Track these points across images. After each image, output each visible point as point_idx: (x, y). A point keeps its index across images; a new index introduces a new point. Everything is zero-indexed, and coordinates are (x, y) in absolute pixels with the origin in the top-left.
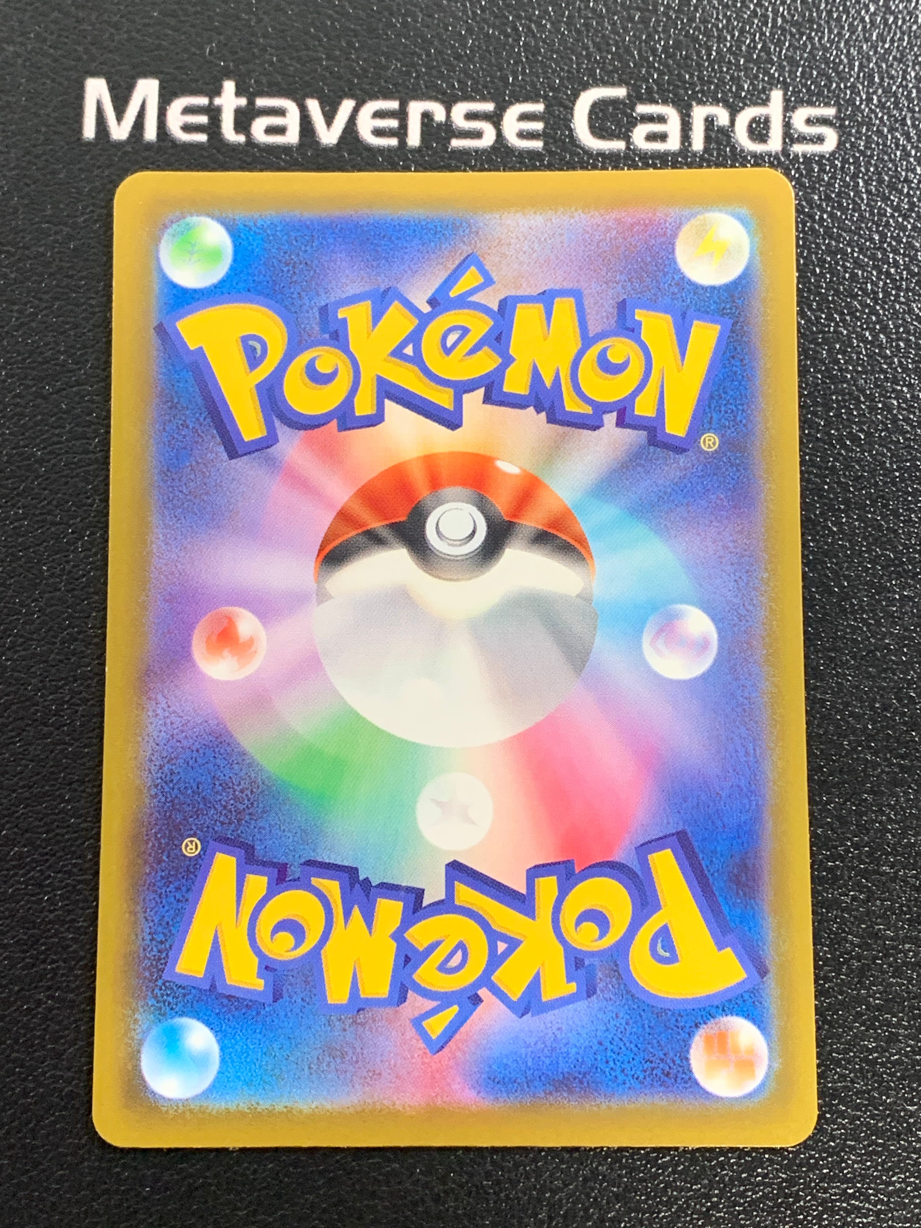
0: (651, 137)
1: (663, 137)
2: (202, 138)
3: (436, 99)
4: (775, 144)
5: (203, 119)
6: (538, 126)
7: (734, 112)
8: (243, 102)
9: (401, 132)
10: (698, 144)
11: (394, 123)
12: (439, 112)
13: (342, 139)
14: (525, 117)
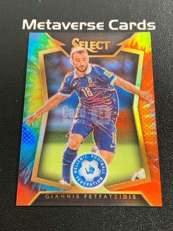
0: (123, 28)
1: (125, 28)
2: (44, 29)
3: (85, 22)
4: (144, 28)
5: (44, 26)
6: (103, 26)
7: (137, 23)
8: (51, 23)
9: (79, 27)
10: (131, 28)
11: (77, 26)
12: (85, 24)
13: (68, 29)
14: (100, 25)
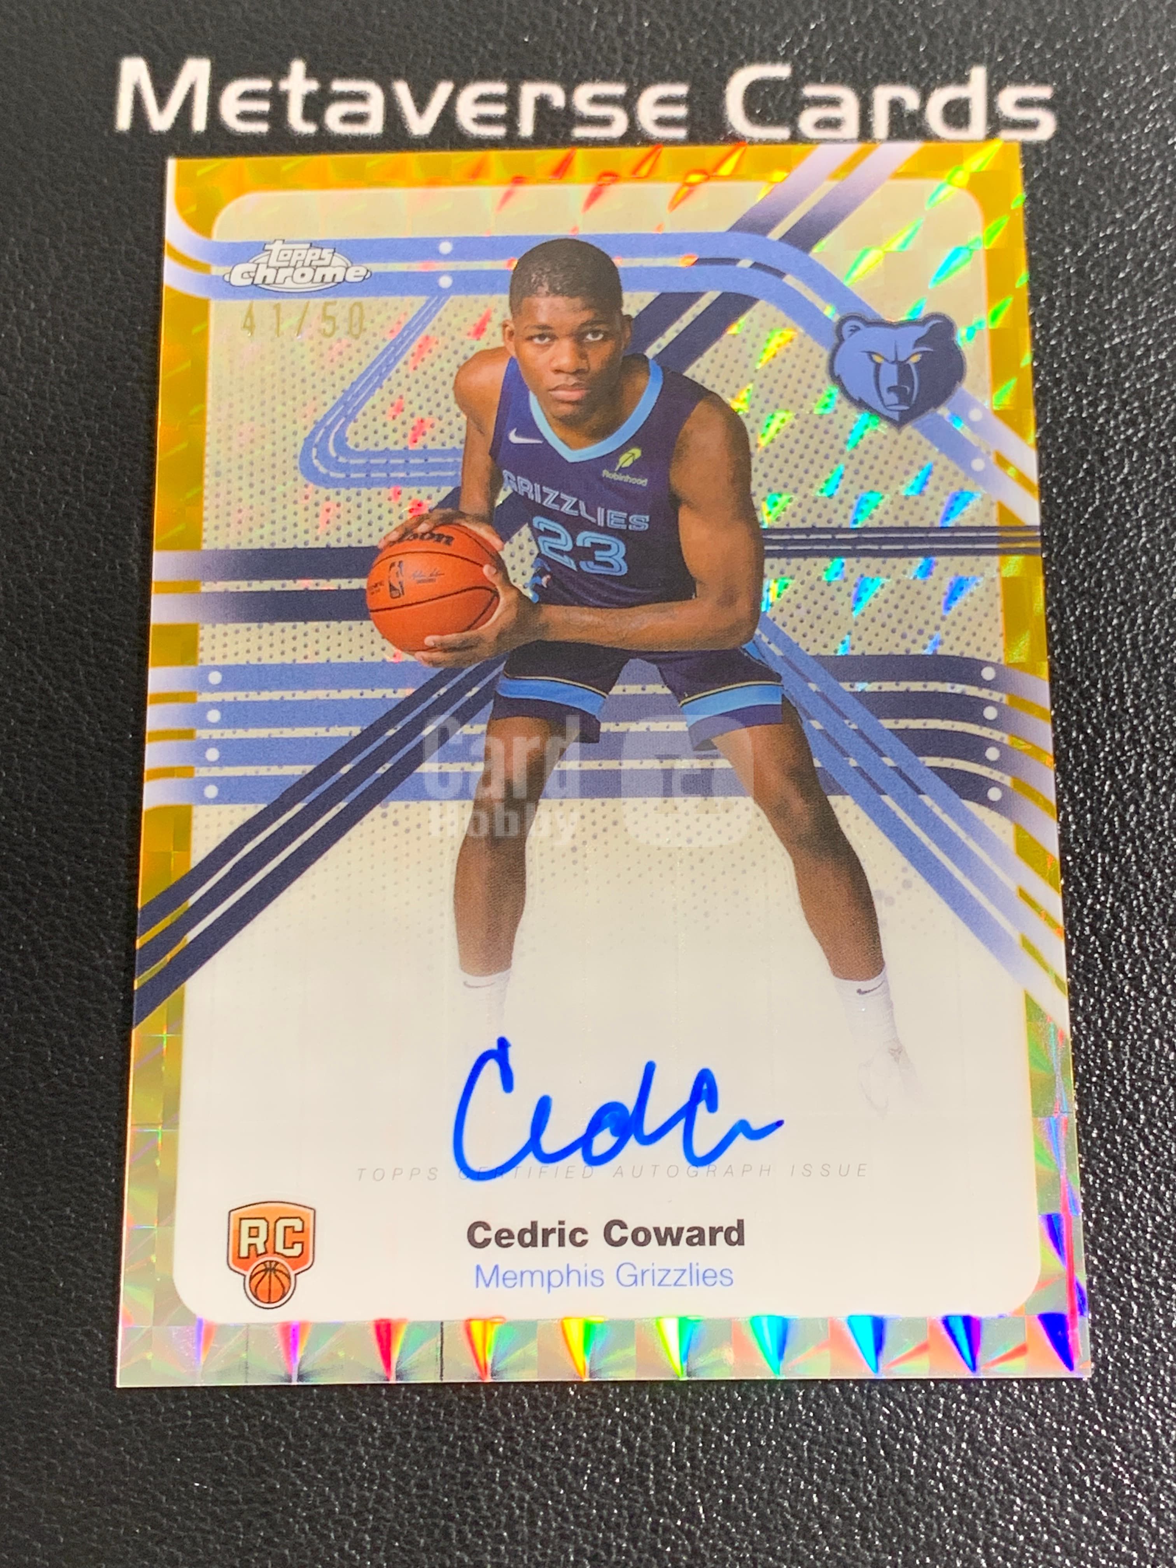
0: (822, 124)
1: (836, 124)
2: (262, 128)
3: (556, 78)
4: (977, 129)
5: (264, 106)
6: (682, 111)
7: (926, 94)
8: (313, 86)
9: (511, 120)
10: (881, 128)
11: (500, 110)
12: (557, 96)
13: (435, 129)
14: (663, 101)
